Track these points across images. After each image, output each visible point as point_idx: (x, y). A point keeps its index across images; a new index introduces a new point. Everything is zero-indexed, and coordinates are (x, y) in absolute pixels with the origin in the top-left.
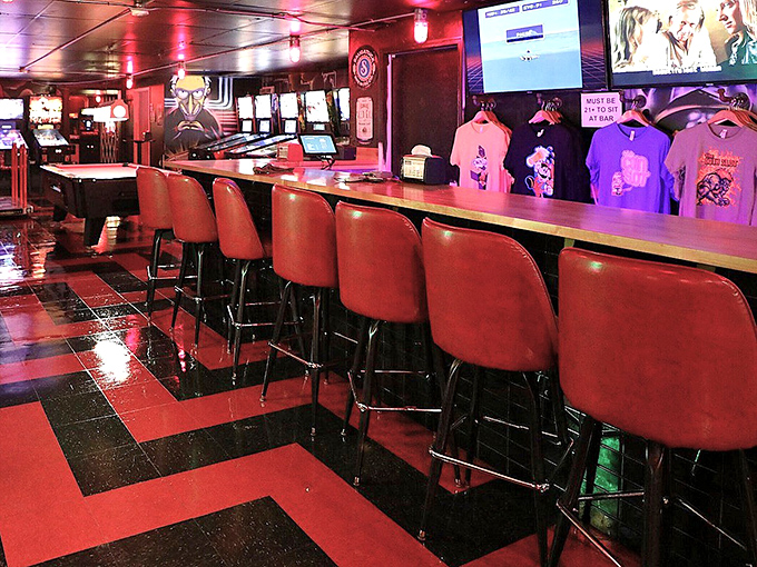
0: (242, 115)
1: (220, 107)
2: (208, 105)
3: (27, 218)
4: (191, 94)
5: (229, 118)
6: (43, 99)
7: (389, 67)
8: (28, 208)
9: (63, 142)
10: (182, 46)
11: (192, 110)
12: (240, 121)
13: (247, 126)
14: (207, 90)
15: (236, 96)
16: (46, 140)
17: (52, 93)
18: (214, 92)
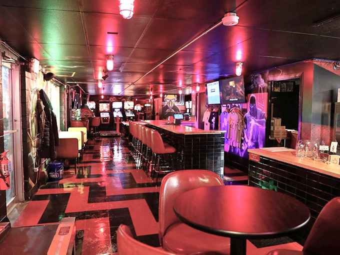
0: (187, 107)
1: (180, 105)
2: (176, 104)
3: (119, 136)
4: (170, 100)
5: (183, 108)
6: (128, 102)
7: (198, 97)
8: (119, 134)
9: (133, 115)
10: (161, 88)
11: (171, 106)
12: (186, 109)
13: (188, 111)
14: (176, 99)
15: (185, 101)
16: (129, 114)
17: (131, 100)
18: (178, 100)
